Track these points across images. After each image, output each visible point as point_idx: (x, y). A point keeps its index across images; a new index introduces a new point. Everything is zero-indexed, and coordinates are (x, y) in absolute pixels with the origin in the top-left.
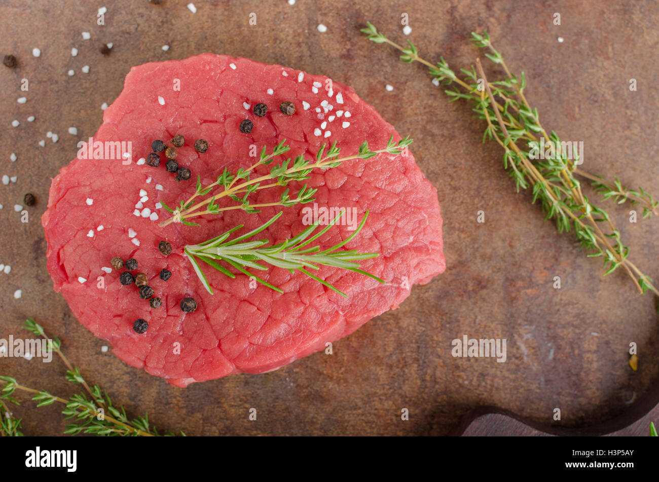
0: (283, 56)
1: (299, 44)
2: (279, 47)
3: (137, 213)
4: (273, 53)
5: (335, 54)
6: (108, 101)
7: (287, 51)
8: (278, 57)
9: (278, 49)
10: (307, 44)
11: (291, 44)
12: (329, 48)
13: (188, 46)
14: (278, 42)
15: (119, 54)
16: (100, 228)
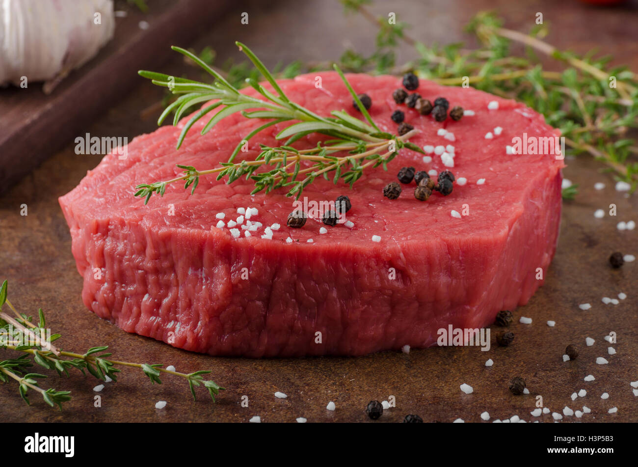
3: (451, 148)
16: (489, 136)
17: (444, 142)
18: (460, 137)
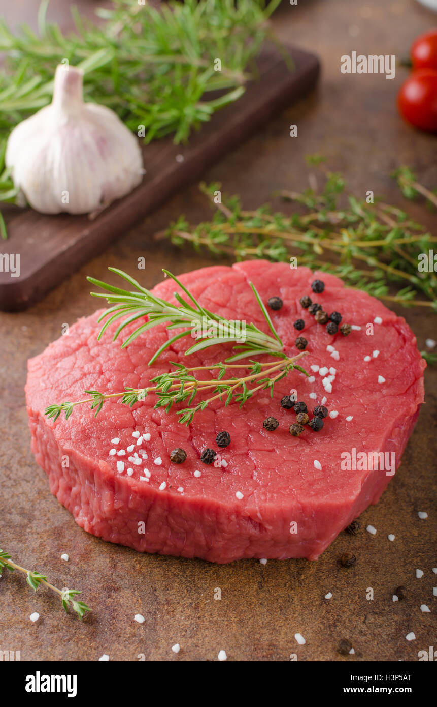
0: (188, 591)
1: (168, 603)
2: (192, 600)
3: (333, 371)
4: (200, 594)
5: (127, 593)
6: (388, 544)
7: (184, 595)
8: (194, 588)
9: (194, 597)
10: (159, 604)
11: (178, 603)
12: (132, 599)
13: (302, 600)
14: (193, 605)
15: (383, 591)
16: (367, 359)
17: (329, 361)
18: (344, 355)
